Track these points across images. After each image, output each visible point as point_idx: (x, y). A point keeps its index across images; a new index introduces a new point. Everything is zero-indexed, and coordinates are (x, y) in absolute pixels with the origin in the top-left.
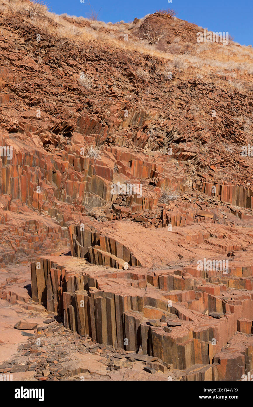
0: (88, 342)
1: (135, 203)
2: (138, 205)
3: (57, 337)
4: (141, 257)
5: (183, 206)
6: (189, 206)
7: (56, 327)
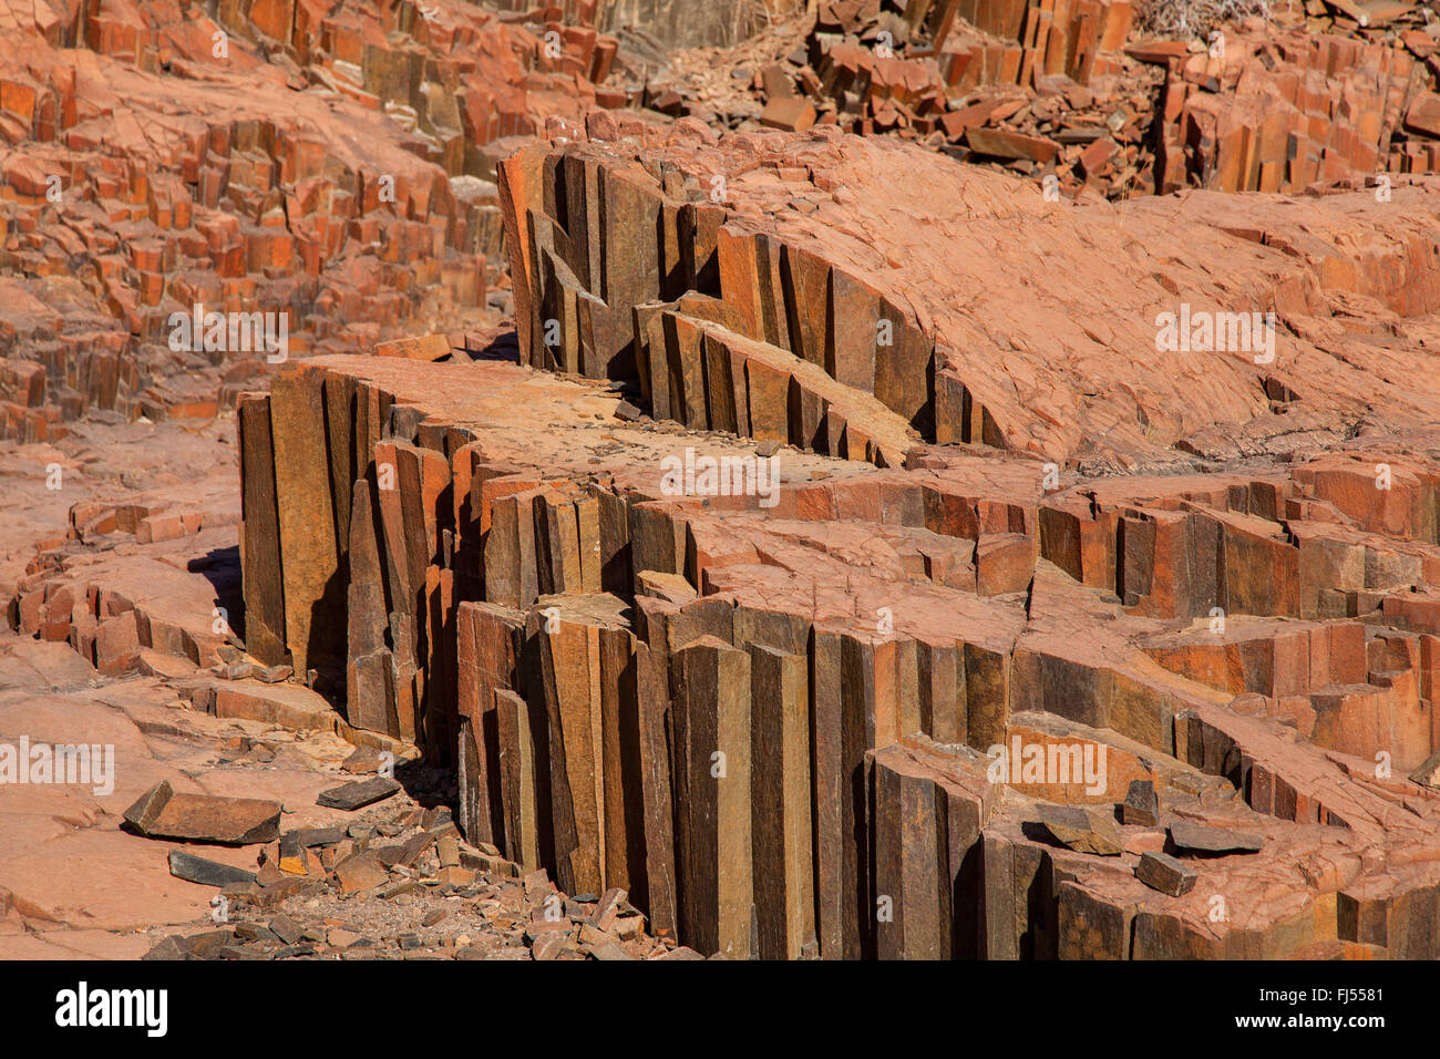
0: (623, 938)
1: (971, 31)
2: (993, 42)
3: (407, 898)
4: (1001, 386)
5: (1313, 61)
6: (1354, 61)
7: (408, 835)
